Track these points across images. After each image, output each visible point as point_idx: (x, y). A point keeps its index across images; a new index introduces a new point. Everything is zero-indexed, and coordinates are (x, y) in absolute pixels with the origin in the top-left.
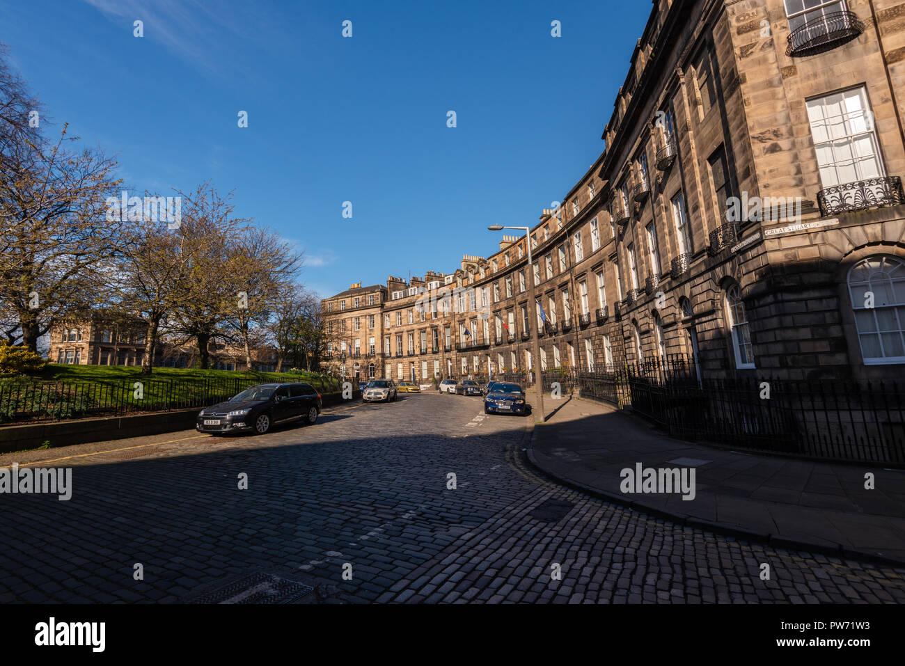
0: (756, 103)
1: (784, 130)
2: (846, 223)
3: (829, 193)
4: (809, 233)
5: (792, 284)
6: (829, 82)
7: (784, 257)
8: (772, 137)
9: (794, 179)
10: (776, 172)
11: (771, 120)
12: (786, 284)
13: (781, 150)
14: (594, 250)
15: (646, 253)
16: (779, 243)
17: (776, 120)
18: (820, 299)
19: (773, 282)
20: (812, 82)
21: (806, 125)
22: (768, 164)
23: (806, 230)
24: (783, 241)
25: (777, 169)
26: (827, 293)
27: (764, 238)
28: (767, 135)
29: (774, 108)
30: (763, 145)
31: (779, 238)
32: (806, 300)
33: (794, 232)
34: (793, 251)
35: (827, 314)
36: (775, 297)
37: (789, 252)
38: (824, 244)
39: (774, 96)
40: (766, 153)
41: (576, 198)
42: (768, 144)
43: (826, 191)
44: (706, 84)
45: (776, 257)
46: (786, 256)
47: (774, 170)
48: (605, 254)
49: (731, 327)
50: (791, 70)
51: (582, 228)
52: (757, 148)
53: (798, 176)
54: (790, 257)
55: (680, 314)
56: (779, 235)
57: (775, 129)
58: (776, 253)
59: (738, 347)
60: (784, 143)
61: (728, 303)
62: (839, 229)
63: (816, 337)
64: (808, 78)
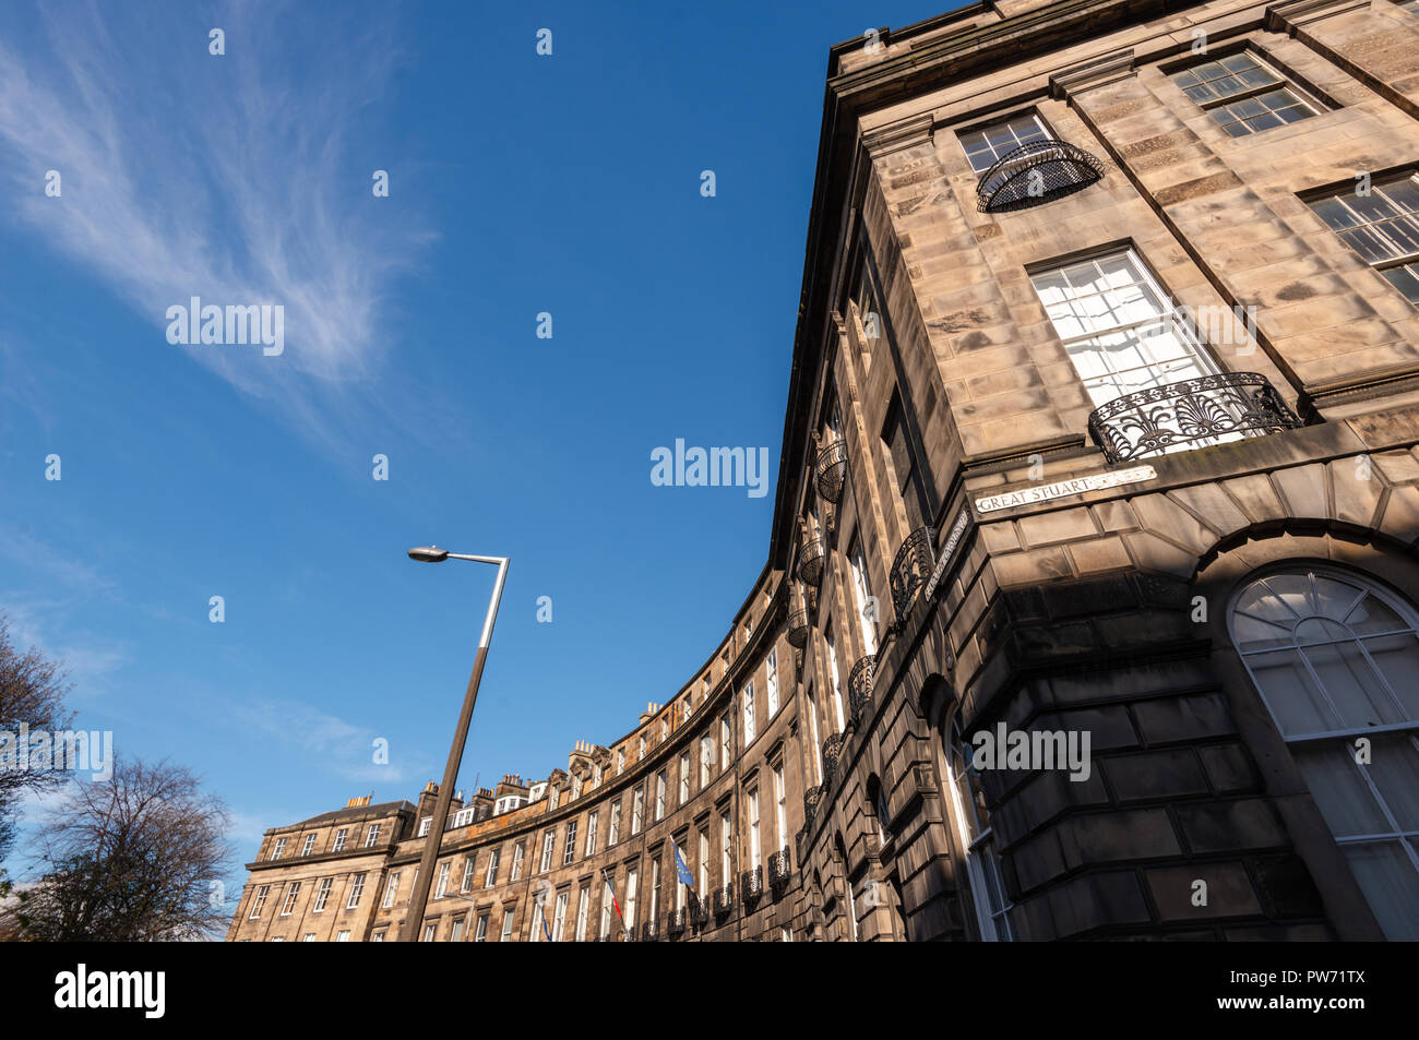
0: (931, 273)
1: (990, 310)
2: (1176, 476)
3: (1114, 413)
4: (1089, 505)
5: (1077, 649)
6: (1063, 241)
7: (1036, 571)
8: (969, 322)
9: (1029, 394)
10: (985, 383)
11: (963, 297)
12: (1057, 650)
13: (990, 343)
14: (771, 715)
16: (1018, 532)
17: (972, 296)
18: (1169, 697)
19: (1018, 644)
20: (1032, 242)
21: (1036, 306)
22: (968, 369)
23: (1080, 495)
24: (1025, 524)
25: (989, 377)
26: (1185, 677)
27: (976, 520)
28: (959, 321)
29: (967, 279)
30: (951, 337)
31: (1015, 519)
32: (1128, 702)
33: (1048, 502)
34: (1058, 551)
35: (1208, 754)
36: (1035, 695)
37: (1047, 554)
38: (1135, 530)
39: (963, 262)
40: (961, 349)
41: (750, 619)
42: (963, 335)
43: (1104, 409)
45: (1017, 569)
46: (1041, 565)
47: (982, 380)
49: (966, 851)
50: (991, 230)
51: (756, 674)
52: (940, 343)
53: (1035, 388)
54: (1052, 568)
55: (876, 834)
56: (1012, 509)
57: (974, 309)
58: (1014, 558)
59: (993, 922)
60: (994, 332)
62: (1163, 491)
63: (1196, 849)
64: (1023, 237)
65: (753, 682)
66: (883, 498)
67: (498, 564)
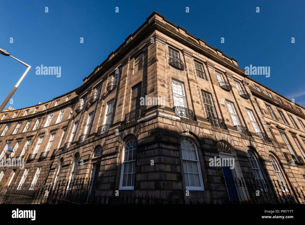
0: (160, 69)
1: (166, 81)
2: (182, 121)
3: (178, 108)
4: (172, 120)
5: (165, 140)
6: (177, 77)
7: (164, 127)
8: (163, 82)
9: (168, 98)
10: (163, 93)
11: (163, 77)
12: (163, 139)
13: (165, 87)
14: (56, 123)
15: (85, 125)
16: (163, 119)
17: (165, 78)
18: (174, 150)
19: (159, 137)
20: (173, 74)
21: (171, 85)
22: (161, 89)
23: (172, 118)
24: (164, 119)
25: (164, 93)
26: (176, 148)
27: (158, 115)
28: (162, 81)
29: (165, 74)
30: (160, 83)
31: (163, 118)
32: (170, 150)
33: (168, 117)
34: (167, 125)
35: (176, 159)
36: (159, 145)
37: (166, 125)
38: (176, 126)
39: (165, 71)
40: (161, 85)
41: (59, 100)
42: (162, 83)
43: (177, 107)
44: (138, 65)
45: (161, 125)
46: (164, 126)
47: (163, 92)
48: (61, 126)
49: (122, 163)
50: (169, 68)
51: (55, 113)
52: (159, 83)
53: (169, 98)
54: (166, 127)
55: (92, 155)
56: (163, 116)
57: (164, 80)
58: (161, 123)
59: (123, 175)
60: (166, 85)
61: (124, 149)
62: (180, 122)
63: (172, 171)
64: (173, 72)
65: (54, 114)
66: (126, 98)
67: (28, 67)
